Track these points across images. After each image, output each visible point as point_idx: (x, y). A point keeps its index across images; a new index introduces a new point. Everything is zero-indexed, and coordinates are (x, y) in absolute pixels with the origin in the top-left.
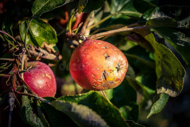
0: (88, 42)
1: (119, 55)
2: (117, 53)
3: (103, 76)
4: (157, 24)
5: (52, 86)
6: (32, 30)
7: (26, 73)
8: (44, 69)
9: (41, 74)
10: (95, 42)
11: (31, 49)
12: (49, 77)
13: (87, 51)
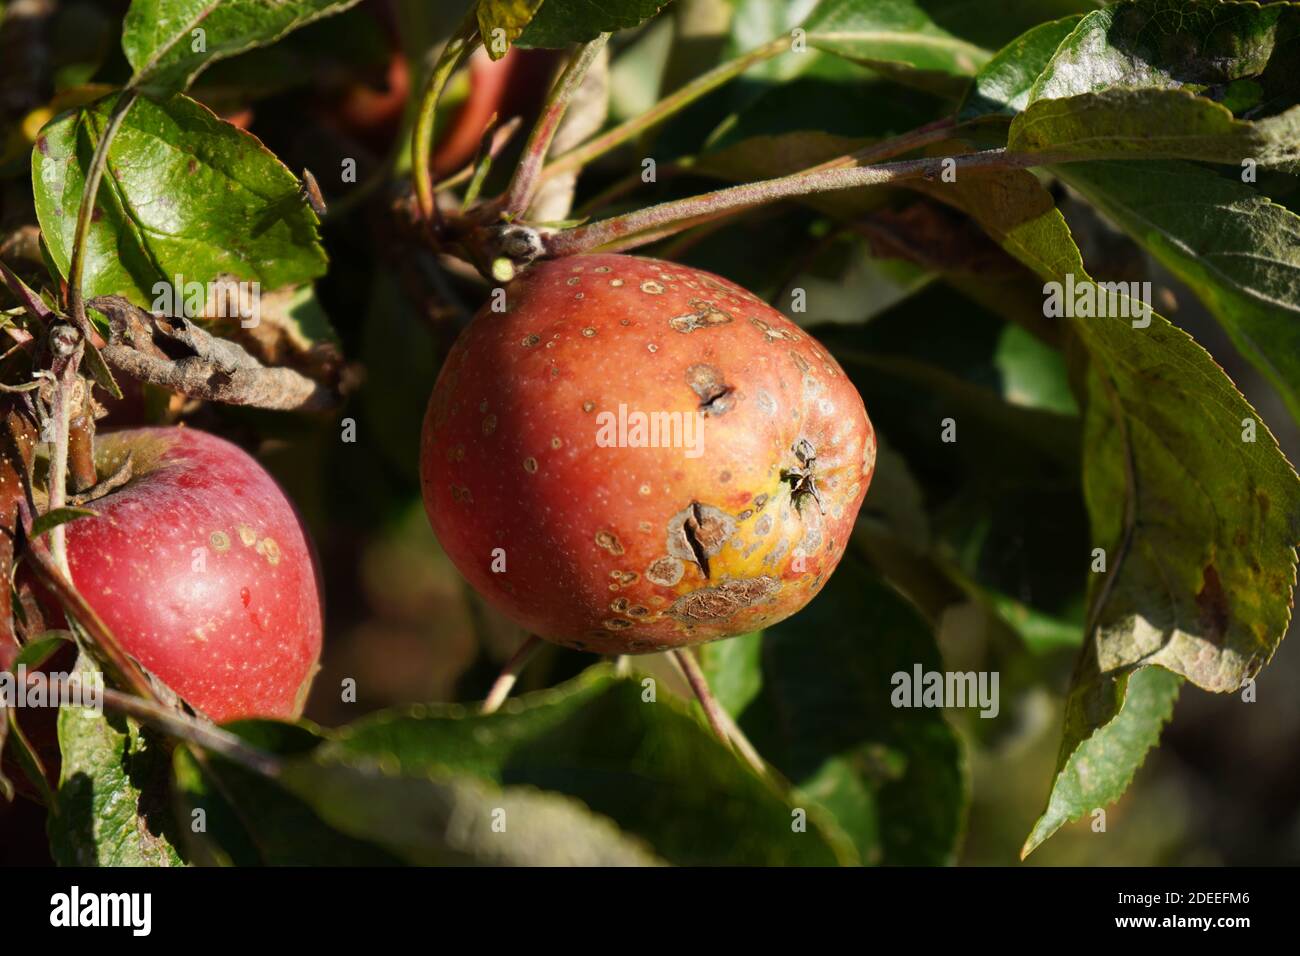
0: (566, 275)
1: (806, 378)
2: (791, 365)
3: (680, 545)
4: (1099, 139)
5: (286, 619)
6: (126, 188)
7: (89, 526)
8: (228, 492)
9: (201, 530)
10: (614, 276)
11: (122, 333)
12: (268, 546)
13: (560, 345)
